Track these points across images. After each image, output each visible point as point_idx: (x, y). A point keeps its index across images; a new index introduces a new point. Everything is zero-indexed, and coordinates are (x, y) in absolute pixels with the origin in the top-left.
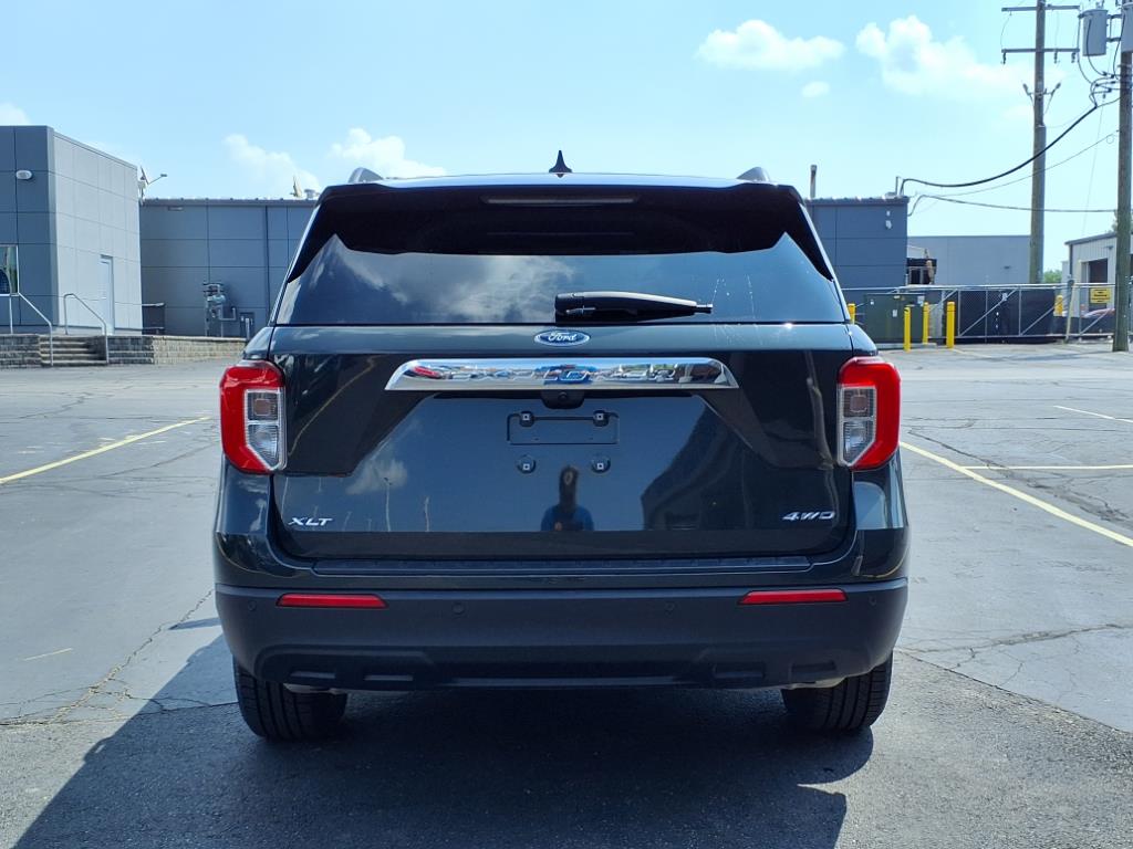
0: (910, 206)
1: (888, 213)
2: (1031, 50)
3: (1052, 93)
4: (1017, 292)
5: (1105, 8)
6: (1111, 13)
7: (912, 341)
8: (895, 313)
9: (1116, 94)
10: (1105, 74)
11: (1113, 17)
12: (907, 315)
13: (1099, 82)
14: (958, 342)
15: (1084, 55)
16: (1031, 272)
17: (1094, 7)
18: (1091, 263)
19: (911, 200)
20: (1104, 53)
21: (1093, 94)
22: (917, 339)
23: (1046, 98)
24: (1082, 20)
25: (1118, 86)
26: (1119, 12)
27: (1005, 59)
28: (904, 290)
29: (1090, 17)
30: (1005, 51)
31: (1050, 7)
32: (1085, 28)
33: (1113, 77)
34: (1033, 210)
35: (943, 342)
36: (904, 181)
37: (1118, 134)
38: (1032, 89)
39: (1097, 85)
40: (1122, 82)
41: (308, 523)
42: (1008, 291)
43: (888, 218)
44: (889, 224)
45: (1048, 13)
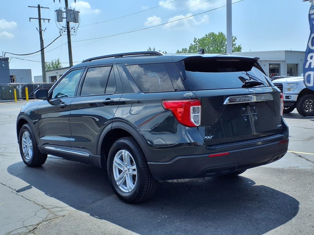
0: (9, 60)
1: (3, 62)
2: (37, 19)
3: (44, 31)
4: (42, 85)
5: (62, 9)
6: (63, 11)
7: (17, 99)
8: (10, 91)
9: (66, 33)
10: (63, 27)
11: (63, 12)
12: (15, 92)
13: (62, 29)
14: (29, 99)
15: (57, 21)
16: (43, 79)
17: (59, 9)
18: (51, 77)
19: (9, 58)
20: (62, 21)
21: (60, 32)
22: (18, 98)
23: (43, 32)
24: (56, 12)
25: (66, 30)
26: (65, 11)
27: (30, 20)
28: (10, 85)
29: (58, 12)
30: (30, 18)
31: (42, 7)
32: (57, 14)
33: (65, 28)
34: (42, 62)
35: (25, 99)
36: (5, 53)
37: (68, 43)
38: (38, 29)
39: (61, 30)
40: (67, 29)
41: (208, 137)
42: (39, 85)
43: (3, 64)
44: (4, 65)
45: (41, 9)
